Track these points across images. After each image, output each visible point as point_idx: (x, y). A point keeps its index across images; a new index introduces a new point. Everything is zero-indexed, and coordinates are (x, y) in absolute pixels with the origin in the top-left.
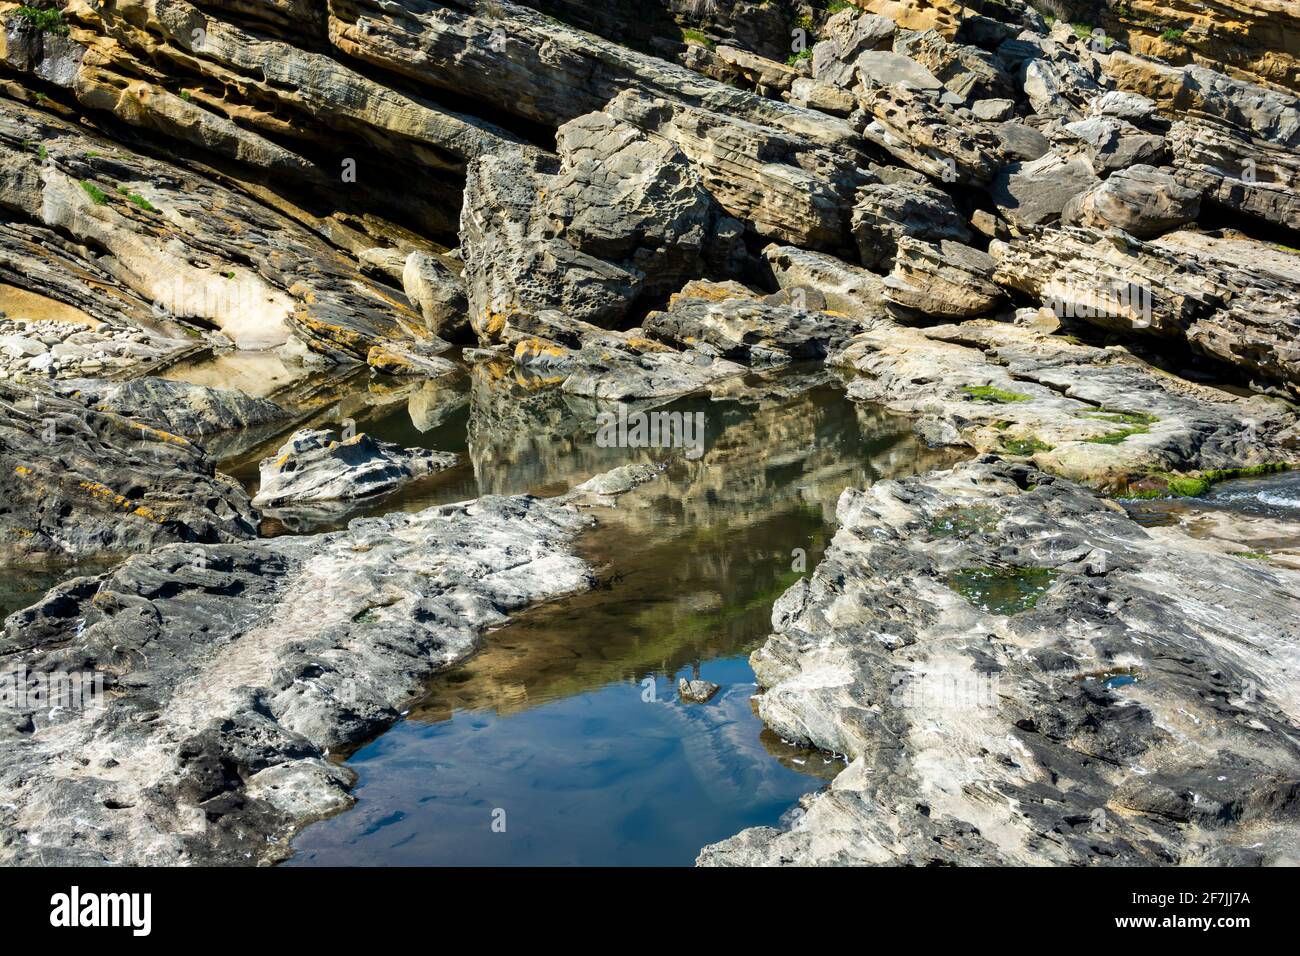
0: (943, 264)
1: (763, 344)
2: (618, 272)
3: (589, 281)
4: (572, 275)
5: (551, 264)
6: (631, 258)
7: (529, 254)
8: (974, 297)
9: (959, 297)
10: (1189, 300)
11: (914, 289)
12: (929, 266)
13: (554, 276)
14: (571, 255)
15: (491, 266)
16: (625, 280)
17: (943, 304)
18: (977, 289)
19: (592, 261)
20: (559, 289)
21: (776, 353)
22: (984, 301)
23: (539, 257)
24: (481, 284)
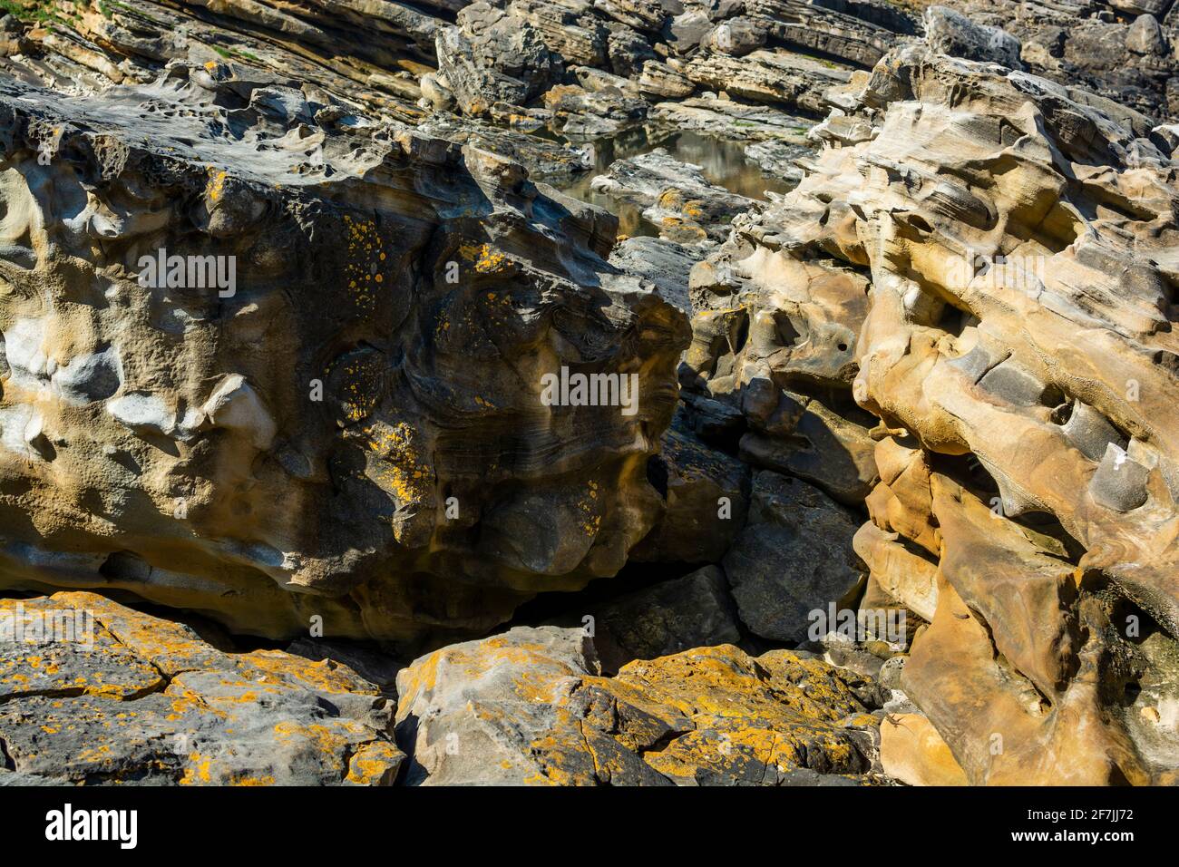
0: (668, 73)
1: (616, 112)
2: (520, 83)
3: (509, 88)
4: (501, 84)
5: (492, 80)
6: (522, 75)
7: (481, 76)
8: (684, 88)
9: (678, 88)
10: (796, 87)
11: (657, 85)
12: (662, 74)
13: (494, 85)
14: (500, 75)
15: (465, 83)
16: (523, 86)
17: (671, 91)
18: (685, 84)
19: (507, 78)
20: (498, 92)
21: (622, 116)
22: (689, 89)
23: (486, 77)
24: (462, 91)
